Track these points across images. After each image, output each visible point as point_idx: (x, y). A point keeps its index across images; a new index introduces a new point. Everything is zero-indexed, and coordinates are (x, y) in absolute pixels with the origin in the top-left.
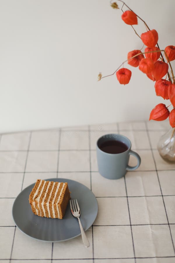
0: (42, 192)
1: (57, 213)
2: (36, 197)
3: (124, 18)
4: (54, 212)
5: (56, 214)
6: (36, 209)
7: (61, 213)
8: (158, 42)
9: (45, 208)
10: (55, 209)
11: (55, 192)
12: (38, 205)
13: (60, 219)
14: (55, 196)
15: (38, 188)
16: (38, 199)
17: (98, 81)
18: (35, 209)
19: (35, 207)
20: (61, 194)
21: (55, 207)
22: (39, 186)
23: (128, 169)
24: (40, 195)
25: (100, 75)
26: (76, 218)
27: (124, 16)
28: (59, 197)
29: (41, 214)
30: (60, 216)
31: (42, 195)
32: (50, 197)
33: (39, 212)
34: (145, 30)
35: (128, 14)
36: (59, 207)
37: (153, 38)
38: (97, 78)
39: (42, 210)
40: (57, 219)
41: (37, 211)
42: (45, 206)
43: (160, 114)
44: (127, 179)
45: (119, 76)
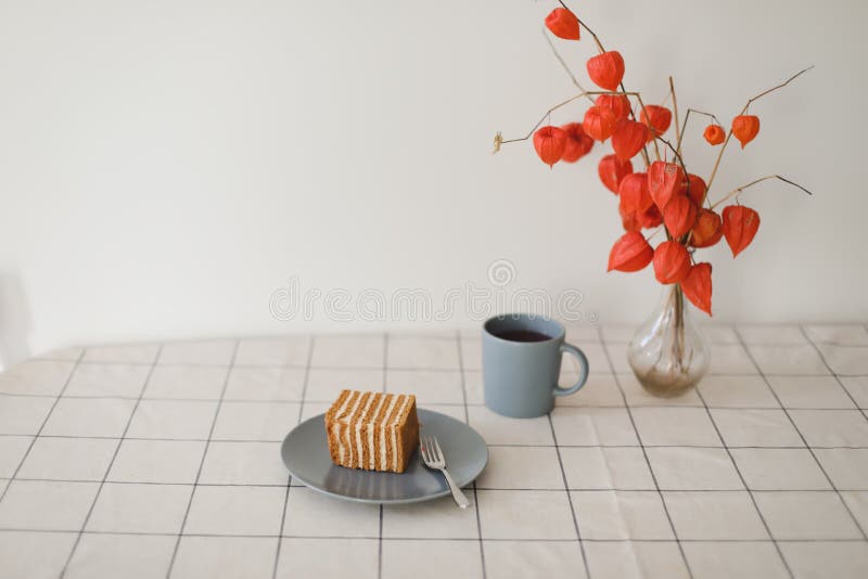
0: (355, 409)
1: (392, 455)
2: (343, 416)
3: (551, 23)
4: (383, 451)
5: (389, 457)
6: (341, 446)
7: (401, 451)
8: (623, 81)
9: (362, 438)
10: (388, 441)
11: (387, 408)
12: (348, 431)
13: (396, 473)
14: (388, 414)
15: (346, 403)
16: (348, 420)
17: (495, 152)
18: (338, 446)
19: (338, 438)
20: (401, 412)
21: (388, 433)
22: (349, 399)
23: (556, 392)
24: (352, 414)
25: (499, 139)
26: (437, 472)
27: (550, 18)
28: (398, 417)
29: (351, 462)
30: (397, 465)
31: (356, 413)
32: (375, 417)
33: (347, 455)
34: (596, 52)
35: (559, 15)
36: (396, 434)
37: (613, 65)
38: (492, 145)
39: (355, 446)
40: (389, 471)
41: (342, 451)
42: (364, 431)
43: (631, 253)
44: (554, 419)
45: (540, 141)
